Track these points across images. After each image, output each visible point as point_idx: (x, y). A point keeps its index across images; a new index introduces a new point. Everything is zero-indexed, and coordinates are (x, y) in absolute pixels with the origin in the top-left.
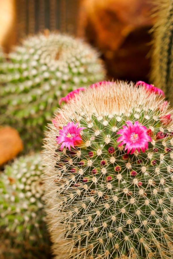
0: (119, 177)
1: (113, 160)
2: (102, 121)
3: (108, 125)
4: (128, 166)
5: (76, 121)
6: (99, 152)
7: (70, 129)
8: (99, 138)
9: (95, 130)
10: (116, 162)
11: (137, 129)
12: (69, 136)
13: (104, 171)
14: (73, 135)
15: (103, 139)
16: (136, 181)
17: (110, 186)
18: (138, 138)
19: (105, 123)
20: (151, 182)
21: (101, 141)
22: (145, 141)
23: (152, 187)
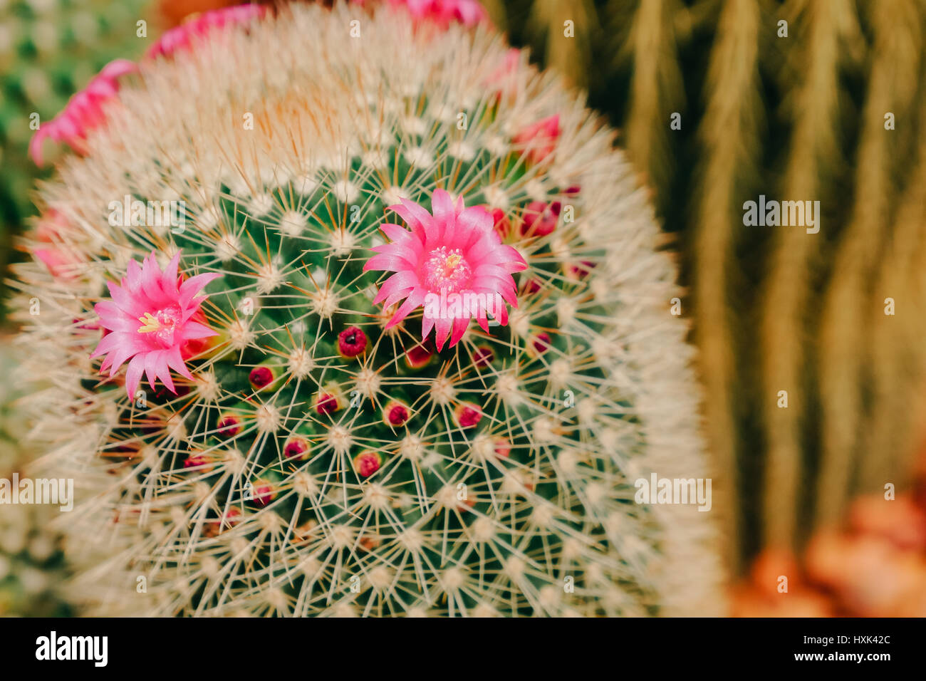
0: (412, 446)
1: (368, 382)
2: (275, 216)
3: (306, 234)
4: (441, 390)
5: (154, 238)
6: (300, 364)
7: (143, 292)
8: (283, 302)
9: (253, 265)
10: (383, 388)
11: (450, 227)
12: (151, 323)
13: (340, 437)
14: (167, 314)
15: (304, 301)
16: (484, 447)
17: (377, 495)
18: (462, 268)
19: (293, 224)
20: (544, 431)
21: (297, 313)
22: (497, 272)
23: (555, 450)
